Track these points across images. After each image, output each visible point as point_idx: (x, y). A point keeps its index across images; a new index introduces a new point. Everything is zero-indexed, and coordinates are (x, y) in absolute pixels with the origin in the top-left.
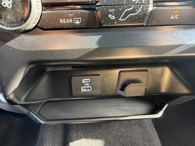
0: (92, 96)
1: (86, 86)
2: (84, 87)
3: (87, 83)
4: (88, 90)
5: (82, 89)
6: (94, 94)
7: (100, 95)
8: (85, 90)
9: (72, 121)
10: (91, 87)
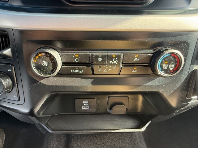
0: (89, 113)
1: (85, 105)
2: (84, 106)
3: (86, 103)
4: (87, 108)
5: (82, 107)
6: (91, 111)
7: (95, 112)
8: (84, 108)
9: (74, 131)
10: (88, 106)
